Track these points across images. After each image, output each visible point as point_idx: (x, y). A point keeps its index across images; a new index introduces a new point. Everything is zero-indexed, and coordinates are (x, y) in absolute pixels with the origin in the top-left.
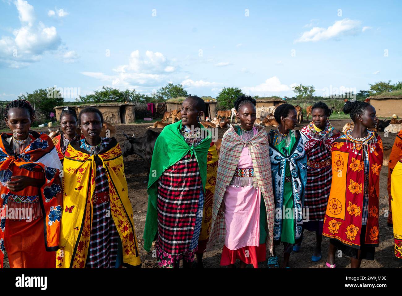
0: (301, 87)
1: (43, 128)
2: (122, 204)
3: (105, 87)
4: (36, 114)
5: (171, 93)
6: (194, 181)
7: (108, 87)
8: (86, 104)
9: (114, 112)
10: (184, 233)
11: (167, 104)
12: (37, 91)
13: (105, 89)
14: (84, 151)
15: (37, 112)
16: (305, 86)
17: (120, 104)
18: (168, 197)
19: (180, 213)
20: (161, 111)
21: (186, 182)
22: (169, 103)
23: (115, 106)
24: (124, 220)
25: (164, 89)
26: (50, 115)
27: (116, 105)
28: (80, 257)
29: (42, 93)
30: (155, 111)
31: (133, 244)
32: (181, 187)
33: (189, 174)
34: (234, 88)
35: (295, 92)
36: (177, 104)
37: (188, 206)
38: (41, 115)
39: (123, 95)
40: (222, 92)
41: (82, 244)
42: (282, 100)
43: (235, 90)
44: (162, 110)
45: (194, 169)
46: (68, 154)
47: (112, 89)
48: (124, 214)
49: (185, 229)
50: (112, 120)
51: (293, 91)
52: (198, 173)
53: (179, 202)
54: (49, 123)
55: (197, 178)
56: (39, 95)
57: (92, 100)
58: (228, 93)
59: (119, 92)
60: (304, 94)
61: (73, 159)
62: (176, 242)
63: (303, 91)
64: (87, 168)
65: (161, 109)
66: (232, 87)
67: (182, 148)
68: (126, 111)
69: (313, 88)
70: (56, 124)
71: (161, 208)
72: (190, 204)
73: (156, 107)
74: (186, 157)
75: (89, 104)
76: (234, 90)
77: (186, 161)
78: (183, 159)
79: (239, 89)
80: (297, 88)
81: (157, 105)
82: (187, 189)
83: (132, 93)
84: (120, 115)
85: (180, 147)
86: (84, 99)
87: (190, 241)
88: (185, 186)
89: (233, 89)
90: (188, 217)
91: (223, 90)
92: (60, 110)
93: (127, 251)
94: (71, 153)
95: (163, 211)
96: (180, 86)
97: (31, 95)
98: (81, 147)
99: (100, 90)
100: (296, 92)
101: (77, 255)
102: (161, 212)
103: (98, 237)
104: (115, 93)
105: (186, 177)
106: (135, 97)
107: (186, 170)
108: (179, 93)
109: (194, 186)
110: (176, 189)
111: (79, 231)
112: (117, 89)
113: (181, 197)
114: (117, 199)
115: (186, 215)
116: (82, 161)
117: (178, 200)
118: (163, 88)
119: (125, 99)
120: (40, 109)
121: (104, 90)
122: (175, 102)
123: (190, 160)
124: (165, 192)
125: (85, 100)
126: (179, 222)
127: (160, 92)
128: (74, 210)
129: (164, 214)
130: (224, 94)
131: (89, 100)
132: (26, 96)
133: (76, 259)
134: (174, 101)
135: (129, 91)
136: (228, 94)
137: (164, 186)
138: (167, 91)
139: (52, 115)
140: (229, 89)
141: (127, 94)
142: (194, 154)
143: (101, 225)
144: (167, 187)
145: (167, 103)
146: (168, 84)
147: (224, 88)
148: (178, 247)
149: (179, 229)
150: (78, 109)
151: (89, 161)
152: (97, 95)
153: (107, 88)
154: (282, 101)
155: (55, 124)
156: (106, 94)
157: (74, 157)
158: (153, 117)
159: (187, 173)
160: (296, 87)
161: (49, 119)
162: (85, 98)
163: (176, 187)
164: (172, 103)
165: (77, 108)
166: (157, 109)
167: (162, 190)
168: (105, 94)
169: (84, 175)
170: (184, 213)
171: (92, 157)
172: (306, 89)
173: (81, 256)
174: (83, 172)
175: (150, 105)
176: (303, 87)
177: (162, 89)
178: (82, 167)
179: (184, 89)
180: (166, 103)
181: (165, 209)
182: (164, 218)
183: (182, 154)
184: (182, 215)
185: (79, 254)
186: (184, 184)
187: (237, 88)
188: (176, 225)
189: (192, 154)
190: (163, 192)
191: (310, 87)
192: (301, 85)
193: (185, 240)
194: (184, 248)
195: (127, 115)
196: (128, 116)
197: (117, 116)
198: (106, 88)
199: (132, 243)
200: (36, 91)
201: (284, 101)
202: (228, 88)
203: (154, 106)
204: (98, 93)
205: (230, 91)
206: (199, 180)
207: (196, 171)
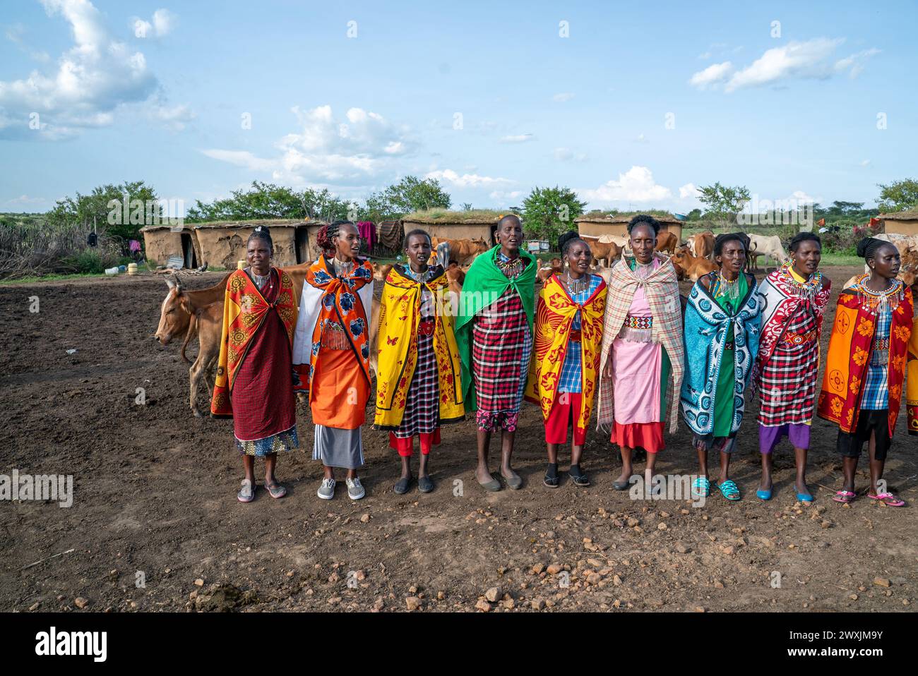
0: (718, 189)
1: (115, 275)
2: (446, 341)
3: (258, 183)
4: (98, 242)
5: (411, 199)
6: (518, 321)
7: (264, 182)
8: (216, 223)
9: (280, 242)
10: (507, 385)
11: (405, 224)
12: (101, 191)
13: (258, 187)
14: (409, 278)
15: (102, 239)
16: (726, 186)
17: (296, 223)
18: (486, 342)
19: (502, 361)
20: (389, 241)
21: (508, 323)
22: (409, 222)
23: (284, 227)
24: (446, 358)
25: (395, 190)
26: (129, 245)
27: (286, 225)
28: (401, 394)
29: (113, 193)
30: (375, 241)
31: (452, 388)
32: (502, 329)
33: (511, 313)
34: (560, 189)
35: (703, 201)
36: (429, 224)
37: (510, 352)
38: (112, 245)
39: (300, 202)
40: (531, 199)
41: (404, 380)
42: (674, 218)
43: (562, 194)
44: (391, 238)
45: (517, 306)
46: (391, 280)
47: (274, 189)
48: (446, 352)
49: (508, 380)
50: (277, 260)
51: (698, 199)
52: (521, 311)
53: (501, 348)
54: (130, 265)
55: (521, 317)
56: (104, 200)
57: (227, 212)
58: (545, 202)
59: (292, 194)
60: (725, 205)
61: (396, 285)
62: (498, 397)
63: (722, 200)
64: (411, 296)
65: (389, 236)
66: (555, 187)
67: (500, 283)
68: (310, 240)
69: (747, 193)
70: (146, 268)
71: (478, 356)
72: (514, 349)
73: (378, 231)
74: (506, 293)
75: (223, 222)
76: (559, 193)
77: (507, 298)
78: (503, 296)
79: (571, 193)
80: (707, 191)
81: (379, 226)
82: (509, 331)
83: (320, 199)
84: (294, 248)
85: (497, 282)
86: (209, 210)
87: (515, 395)
88: (507, 328)
89: (556, 192)
90: (512, 365)
91: (534, 193)
92: (154, 235)
93: (445, 398)
94: (394, 278)
95: (480, 360)
96: (433, 182)
97: (87, 198)
98: (406, 273)
99: (247, 189)
100: (705, 201)
101: (398, 391)
102: (478, 362)
103: (420, 376)
104: (282, 196)
105: (507, 316)
106: (327, 207)
107: (506, 309)
108: (430, 199)
109: (517, 327)
110: (495, 332)
111: (402, 365)
112: (285, 189)
113: (502, 342)
114: (442, 333)
115: (509, 363)
116: (408, 289)
117: (499, 346)
118: (392, 188)
119: (304, 211)
120: (109, 231)
121: (255, 190)
122: (424, 220)
123: (512, 296)
124: (482, 336)
125: (212, 213)
126: (501, 372)
127: (387, 195)
128: (398, 342)
129: (482, 363)
130: (535, 203)
131: (221, 212)
132: (75, 201)
133: (396, 396)
134: (422, 217)
135: (312, 193)
136: (544, 204)
137: (480, 329)
138: (401, 195)
139: (134, 245)
140: (547, 192)
141: (308, 200)
142: (515, 289)
143: (424, 364)
144: (484, 331)
145: (406, 222)
146: (404, 179)
147: (535, 190)
148: (500, 402)
149: (501, 380)
150: (197, 232)
151: (415, 289)
152: (239, 200)
153: (263, 185)
154: (676, 221)
155: (143, 268)
156: (261, 198)
157: (397, 284)
158: (369, 255)
159: (508, 311)
160: (705, 190)
161: (129, 256)
162: (211, 209)
163: (495, 329)
164: (416, 223)
165: (195, 232)
166: (379, 236)
167: (478, 334)
168: (258, 199)
169: (409, 303)
170: (507, 361)
171: (419, 285)
172: (729, 194)
173: (403, 394)
174: (408, 300)
175: (364, 227)
176: (722, 189)
177: (390, 190)
178: (407, 295)
179: (443, 191)
180: (402, 222)
181: (483, 357)
182: (482, 369)
183: (501, 291)
184: (504, 364)
185: (401, 391)
186: (504, 326)
187: (567, 190)
188: (497, 375)
189: (513, 289)
190: (479, 337)
191: (738, 191)
192: (717, 185)
193: (509, 393)
194: (508, 404)
195: (311, 249)
196: (313, 252)
197: (288, 251)
198: (260, 185)
199: (450, 386)
200: (98, 188)
201: (680, 222)
202: (546, 189)
203: (373, 228)
204: (241, 197)
205: (550, 197)
206: (523, 319)
207: (519, 309)
